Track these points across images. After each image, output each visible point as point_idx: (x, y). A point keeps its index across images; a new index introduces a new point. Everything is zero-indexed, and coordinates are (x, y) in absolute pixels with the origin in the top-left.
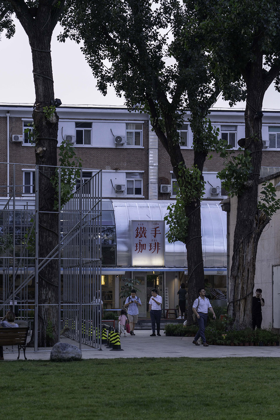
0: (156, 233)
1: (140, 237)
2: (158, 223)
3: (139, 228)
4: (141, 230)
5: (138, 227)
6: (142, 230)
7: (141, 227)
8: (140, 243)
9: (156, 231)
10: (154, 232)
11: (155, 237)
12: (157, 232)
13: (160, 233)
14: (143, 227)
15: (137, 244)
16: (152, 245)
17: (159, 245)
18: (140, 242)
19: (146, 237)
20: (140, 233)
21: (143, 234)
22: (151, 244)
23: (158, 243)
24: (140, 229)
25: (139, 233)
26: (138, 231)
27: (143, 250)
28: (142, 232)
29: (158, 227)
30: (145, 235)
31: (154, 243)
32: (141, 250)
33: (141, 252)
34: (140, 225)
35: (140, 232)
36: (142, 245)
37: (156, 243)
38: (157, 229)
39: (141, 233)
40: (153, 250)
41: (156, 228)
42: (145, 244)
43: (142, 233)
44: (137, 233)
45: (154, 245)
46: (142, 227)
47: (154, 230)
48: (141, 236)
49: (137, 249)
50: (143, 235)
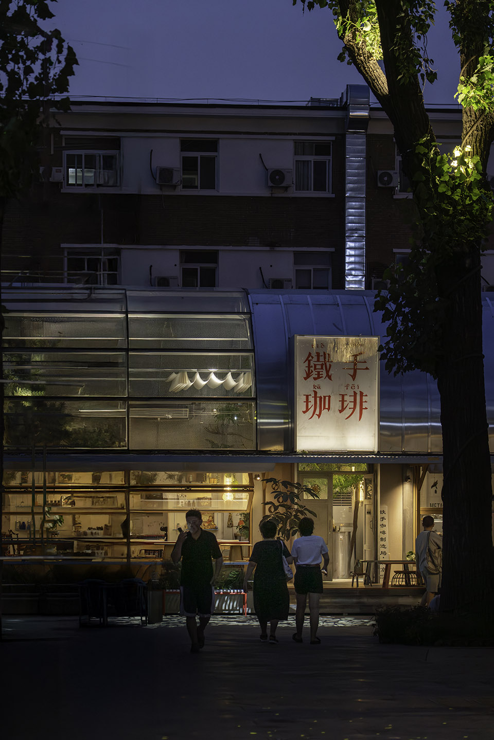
0: (355, 369)
1: (315, 379)
2: (362, 342)
3: (314, 354)
4: (318, 360)
5: (310, 354)
6: (322, 359)
7: (318, 354)
8: (316, 393)
10: (351, 365)
11: (354, 377)
12: (359, 366)
13: (367, 368)
14: (324, 353)
15: (307, 396)
16: (346, 398)
17: (364, 399)
18: (317, 390)
19: (330, 377)
20: (315, 369)
21: (324, 371)
22: (343, 396)
23: (361, 393)
24: (315, 359)
25: (312, 369)
26: (312, 364)
27: (324, 412)
28: (322, 365)
29: (362, 353)
30: (327, 372)
31: (350, 392)
32: (317, 412)
33: (319, 416)
35: (315, 365)
36: (321, 398)
37: (355, 393)
38: (360, 359)
39: (318, 367)
40: (348, 412)
41: (355, 356)
42: (329, 397)
43: (322, 368)
44: (309, 367)
45: (352, 399)
46: (322, 354)
47: (352, 359)
48: (319, 377)
49: (307, 409)
50: (324, 373)
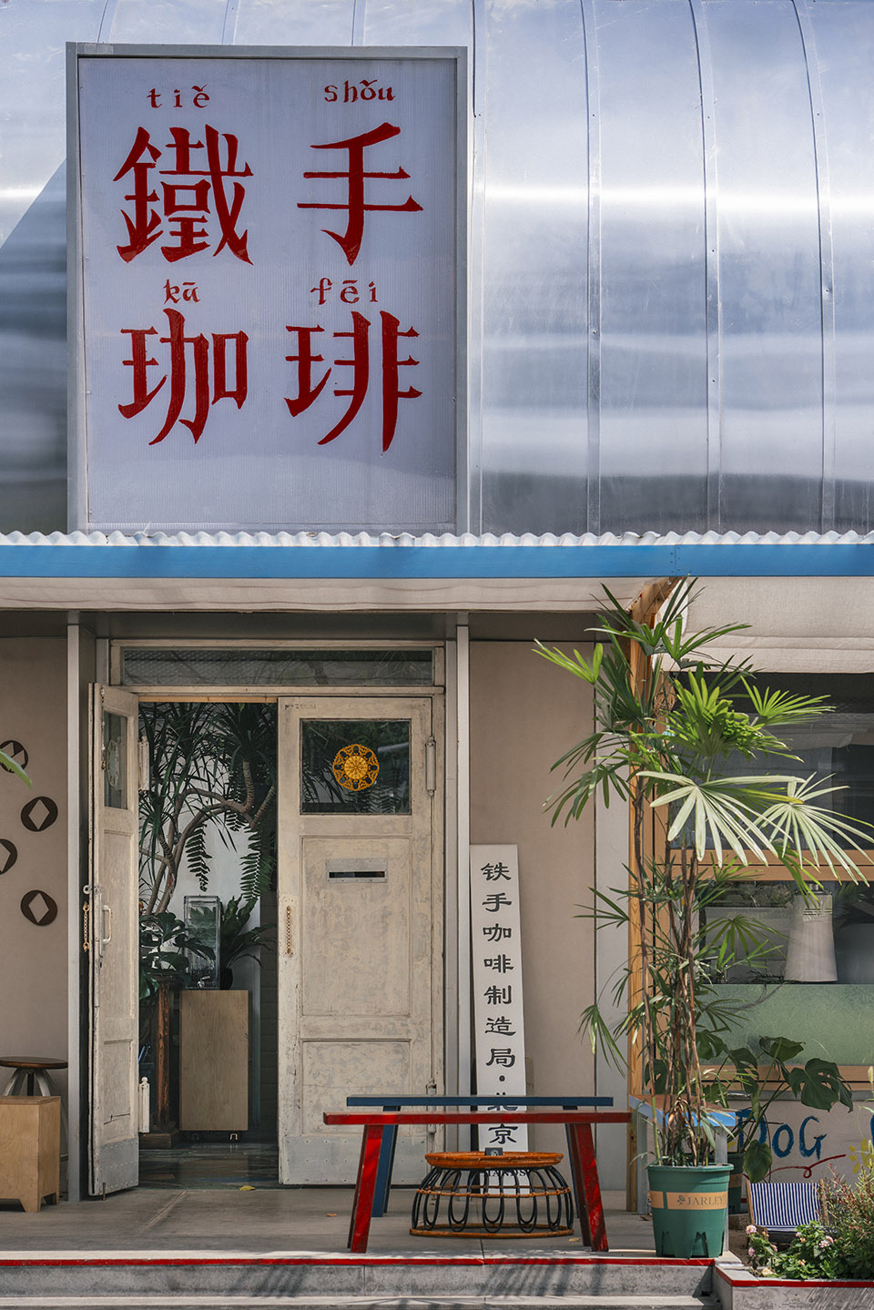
0: (357, 207)
1: (172, 254)
2: (382, 77)
3: (161, 138)
4: (183, 167)
5: (143, 137)
6: (199, 160)
7: (181, 136)
8: (176, 320)
9: (356, 176)
10: (338, 191)
11: (351, 243)
12: (375, 191)
13: (411, 206)
14: (211, 134)
15: (138, 338)
16: (318, 344)
17: (404, 348)
18: (182, 307)
19: (238, 246)
20: (170, 207)
21: (213, 217)
22: (304, 334)
23: (389, 323)
24: (169, 159)
25: (157, 207)
26: (154, 183)
27: (222, 409)
28: (201, 189)
29: (386, 131)
30: (228, 221)
31: (336, 317)
32: (189, 410)
33: (197, 428)
34: (166, 100)
35: (170, 191)
36: (200, 343)
37: (361, 324)
38: (375, 157)
39: (186, 198)
40: (328, 408)
41: (356, 147)
42: (242, 339)
43: (202, 204)
44: (141, 197)
45: (347, 349)
46: (197, 135)
47: (340, 160)
48: (188, 244)
49: (142, 397)
50: (212, 227)
